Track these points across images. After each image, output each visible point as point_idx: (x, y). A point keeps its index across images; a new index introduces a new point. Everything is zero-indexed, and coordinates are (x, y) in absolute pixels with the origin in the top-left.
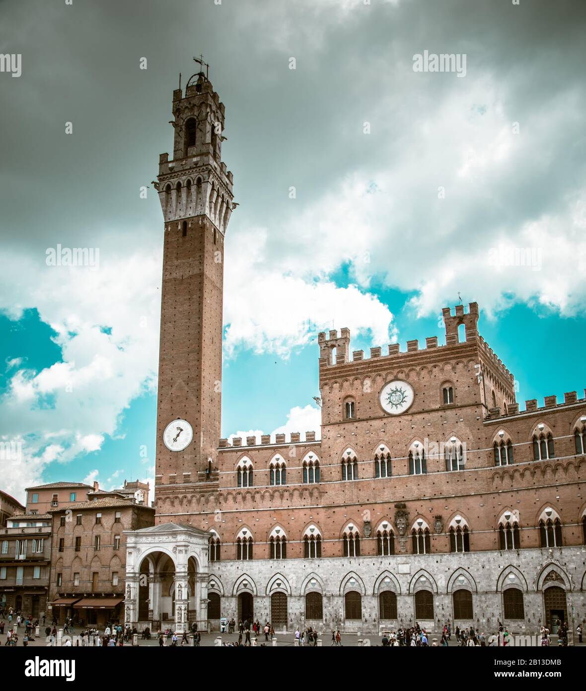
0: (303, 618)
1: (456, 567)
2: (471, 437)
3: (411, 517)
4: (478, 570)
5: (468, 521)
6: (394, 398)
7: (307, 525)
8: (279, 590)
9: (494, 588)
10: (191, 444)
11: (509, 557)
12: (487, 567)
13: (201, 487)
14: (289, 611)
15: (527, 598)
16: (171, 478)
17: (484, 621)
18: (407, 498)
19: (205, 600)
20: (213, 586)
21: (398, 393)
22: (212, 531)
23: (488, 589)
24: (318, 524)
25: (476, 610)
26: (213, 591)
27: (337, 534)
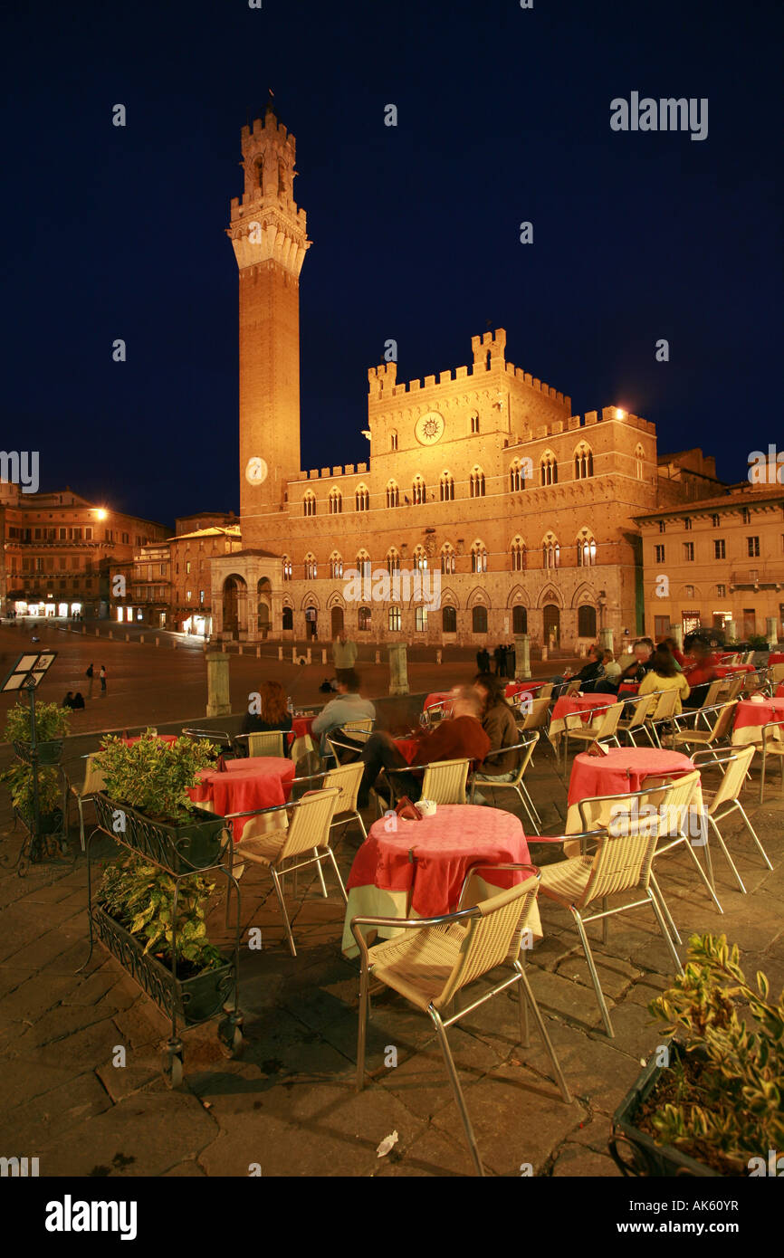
0: (356, 629)
1: (474, 586)
2: (491, 464)
3: (439, 540)
4: (492, 588)
5: (486, 544)
6: (429, 431)
7: (358, 548)
8: (337, 605)
9: (505, 606)
10: (267, 479)
11: (517, 577)
12: (500, 586)
13: (275, 517)
14: (345, 623)
15: (530, 615)
16: (253, 509)
17: (496, 634)
18: (437, 523)
19: (279, 614)
20: (286, 601)
21: (432, 424)
22: (285, 555)
23: (500, 606)
24: (366, 547)
25: (490, 625)
26: (286, 606)
27: (382, 556)
